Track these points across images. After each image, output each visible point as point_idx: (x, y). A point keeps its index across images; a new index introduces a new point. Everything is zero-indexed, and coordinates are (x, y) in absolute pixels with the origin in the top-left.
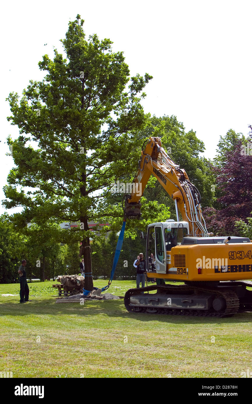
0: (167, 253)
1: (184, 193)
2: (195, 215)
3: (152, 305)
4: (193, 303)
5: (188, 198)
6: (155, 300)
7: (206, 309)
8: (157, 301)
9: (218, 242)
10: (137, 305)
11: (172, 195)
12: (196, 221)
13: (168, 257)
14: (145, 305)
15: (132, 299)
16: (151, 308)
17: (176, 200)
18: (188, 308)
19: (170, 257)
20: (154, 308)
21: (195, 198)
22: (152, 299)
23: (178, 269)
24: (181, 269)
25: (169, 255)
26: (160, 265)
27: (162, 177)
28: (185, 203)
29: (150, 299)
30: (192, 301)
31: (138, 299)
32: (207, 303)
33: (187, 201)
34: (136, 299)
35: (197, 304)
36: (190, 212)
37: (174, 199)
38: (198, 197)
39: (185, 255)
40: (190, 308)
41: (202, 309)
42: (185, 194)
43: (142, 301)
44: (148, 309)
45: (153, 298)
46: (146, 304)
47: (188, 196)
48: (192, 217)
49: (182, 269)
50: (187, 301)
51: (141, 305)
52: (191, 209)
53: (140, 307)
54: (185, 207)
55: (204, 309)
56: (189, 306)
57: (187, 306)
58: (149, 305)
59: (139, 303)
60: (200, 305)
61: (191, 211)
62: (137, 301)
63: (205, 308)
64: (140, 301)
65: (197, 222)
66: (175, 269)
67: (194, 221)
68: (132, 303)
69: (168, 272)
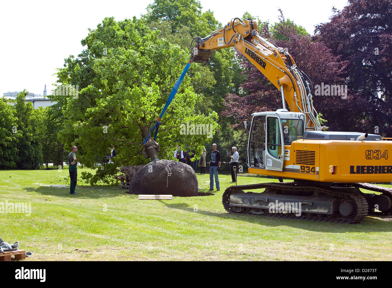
0: (285, 148)
1: (294, 79)
2: (307, 105)
3: (259, 206)
4: (313, 206)
5: (299, 86)
6: (264, 200)
7: (330, 214)
8: (266, 201)
9: (351, 139)
10: (238, 205)
11: (279, 81)
12: (308, 112)
13: (286, 152)
14: (249, 206)
15: (232, 197)
16: (257, 210)
17: (283, 86)
18: (307, 211)
19: (289, 153)
20: (261, 209)
21: (306, 86)
22: (260, 199)
23: (301, 167)
24: (306, 167)
25: (287, 150)
26: (273, 161)
27: (260, 60)
28: (295, 91)
29: (258, 199)
30: (313, 203)
31: (241, 198)
32: (332, 207)
33: (297, 89)
34: (238, 198)
35: (319, 207)
36: (302, 102)
37: (280, 86)
38: (309, 85)
39: (315, 152)
40: (310, 212)
41: (325, 213)
42: (295, 81)
43: (246, 201)
44: (253, 210)
45: (262, 197)
46: (251, 203)
47: (299, 83)
48: (304, 107)
49: (309, 167)
50: (306, 203)
51: (244, 205)
52: (302, 98)
53: (242, 208)
54: (295, 95)
55: (327, 214)
56: (308, 209)
57: (306, 209)
58: (254, 205)
59: (241, 202)
60: (323, 208)
61: (303, 100)
62: (240, 200)
63: (329, 212)
64: (243, 201)
65: (309, 114)
66: (298, 167)
67: (306, 112)
68: (233, 202)
69: (284, 170)
